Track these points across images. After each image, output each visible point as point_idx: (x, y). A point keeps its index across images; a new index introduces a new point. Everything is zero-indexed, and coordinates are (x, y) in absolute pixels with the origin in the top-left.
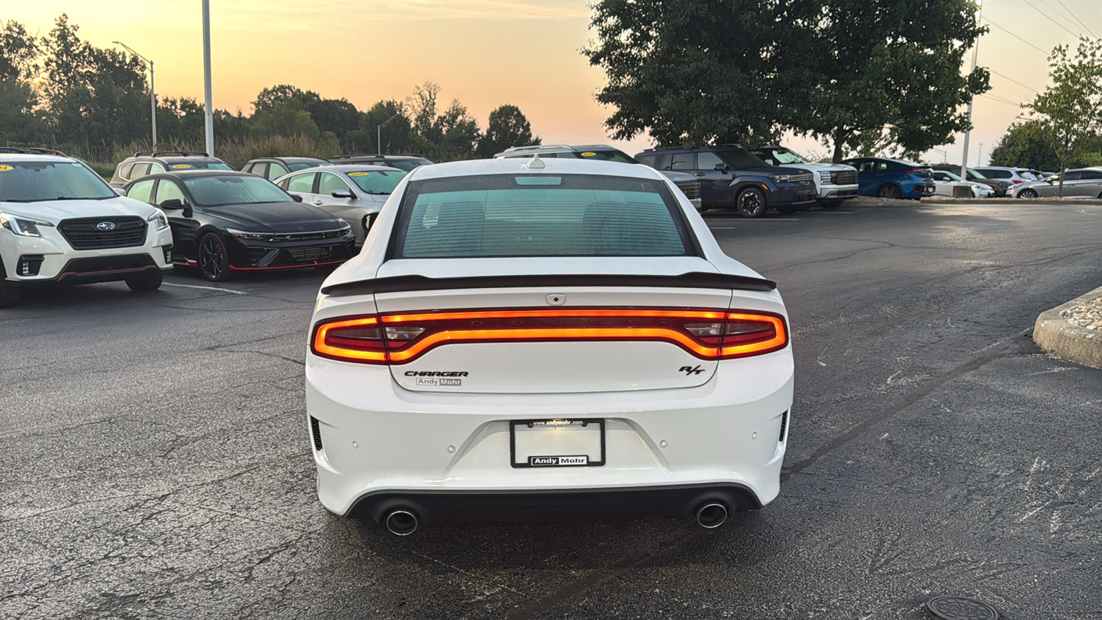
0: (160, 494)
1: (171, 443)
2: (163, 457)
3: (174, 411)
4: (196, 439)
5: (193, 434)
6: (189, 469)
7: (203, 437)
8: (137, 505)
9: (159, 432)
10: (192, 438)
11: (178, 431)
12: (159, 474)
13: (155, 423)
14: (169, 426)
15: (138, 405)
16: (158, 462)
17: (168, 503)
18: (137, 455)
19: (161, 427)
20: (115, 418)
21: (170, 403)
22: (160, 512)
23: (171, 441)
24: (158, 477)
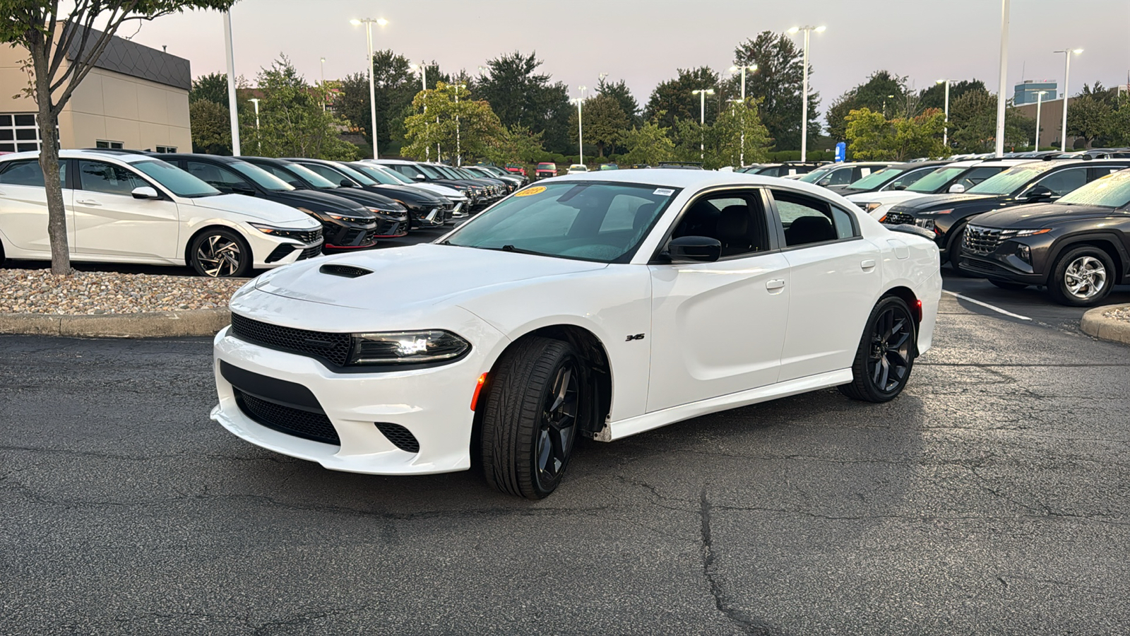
0: (1003, 430)
1: (982, 465)
2: (994, 455)
3: (964, 504)
4: (955, 462)
5: (955, 468)
6: (974, 440)
7: (947, 462)
8: (1021, 428)
9: (991, 479)
10: (959, 464)
11: (970, 475)
12: (1001, 443)
13: (993, 492)
14: (978, 484)
15: (1010, 529)
16: (999, 452)
17: (999, 425)
18: (1018, 463)
19: (988, 485)
20: (1044, 516)
21: (964, 518)
22: (1006, 421)
23: (981, 467)
24: (1003, 441)
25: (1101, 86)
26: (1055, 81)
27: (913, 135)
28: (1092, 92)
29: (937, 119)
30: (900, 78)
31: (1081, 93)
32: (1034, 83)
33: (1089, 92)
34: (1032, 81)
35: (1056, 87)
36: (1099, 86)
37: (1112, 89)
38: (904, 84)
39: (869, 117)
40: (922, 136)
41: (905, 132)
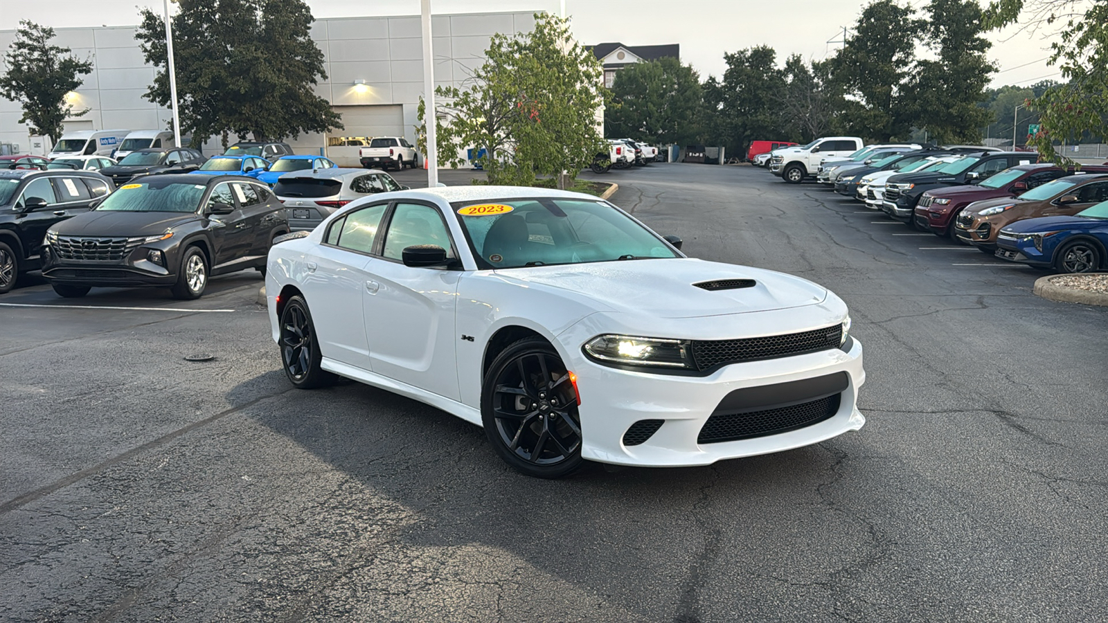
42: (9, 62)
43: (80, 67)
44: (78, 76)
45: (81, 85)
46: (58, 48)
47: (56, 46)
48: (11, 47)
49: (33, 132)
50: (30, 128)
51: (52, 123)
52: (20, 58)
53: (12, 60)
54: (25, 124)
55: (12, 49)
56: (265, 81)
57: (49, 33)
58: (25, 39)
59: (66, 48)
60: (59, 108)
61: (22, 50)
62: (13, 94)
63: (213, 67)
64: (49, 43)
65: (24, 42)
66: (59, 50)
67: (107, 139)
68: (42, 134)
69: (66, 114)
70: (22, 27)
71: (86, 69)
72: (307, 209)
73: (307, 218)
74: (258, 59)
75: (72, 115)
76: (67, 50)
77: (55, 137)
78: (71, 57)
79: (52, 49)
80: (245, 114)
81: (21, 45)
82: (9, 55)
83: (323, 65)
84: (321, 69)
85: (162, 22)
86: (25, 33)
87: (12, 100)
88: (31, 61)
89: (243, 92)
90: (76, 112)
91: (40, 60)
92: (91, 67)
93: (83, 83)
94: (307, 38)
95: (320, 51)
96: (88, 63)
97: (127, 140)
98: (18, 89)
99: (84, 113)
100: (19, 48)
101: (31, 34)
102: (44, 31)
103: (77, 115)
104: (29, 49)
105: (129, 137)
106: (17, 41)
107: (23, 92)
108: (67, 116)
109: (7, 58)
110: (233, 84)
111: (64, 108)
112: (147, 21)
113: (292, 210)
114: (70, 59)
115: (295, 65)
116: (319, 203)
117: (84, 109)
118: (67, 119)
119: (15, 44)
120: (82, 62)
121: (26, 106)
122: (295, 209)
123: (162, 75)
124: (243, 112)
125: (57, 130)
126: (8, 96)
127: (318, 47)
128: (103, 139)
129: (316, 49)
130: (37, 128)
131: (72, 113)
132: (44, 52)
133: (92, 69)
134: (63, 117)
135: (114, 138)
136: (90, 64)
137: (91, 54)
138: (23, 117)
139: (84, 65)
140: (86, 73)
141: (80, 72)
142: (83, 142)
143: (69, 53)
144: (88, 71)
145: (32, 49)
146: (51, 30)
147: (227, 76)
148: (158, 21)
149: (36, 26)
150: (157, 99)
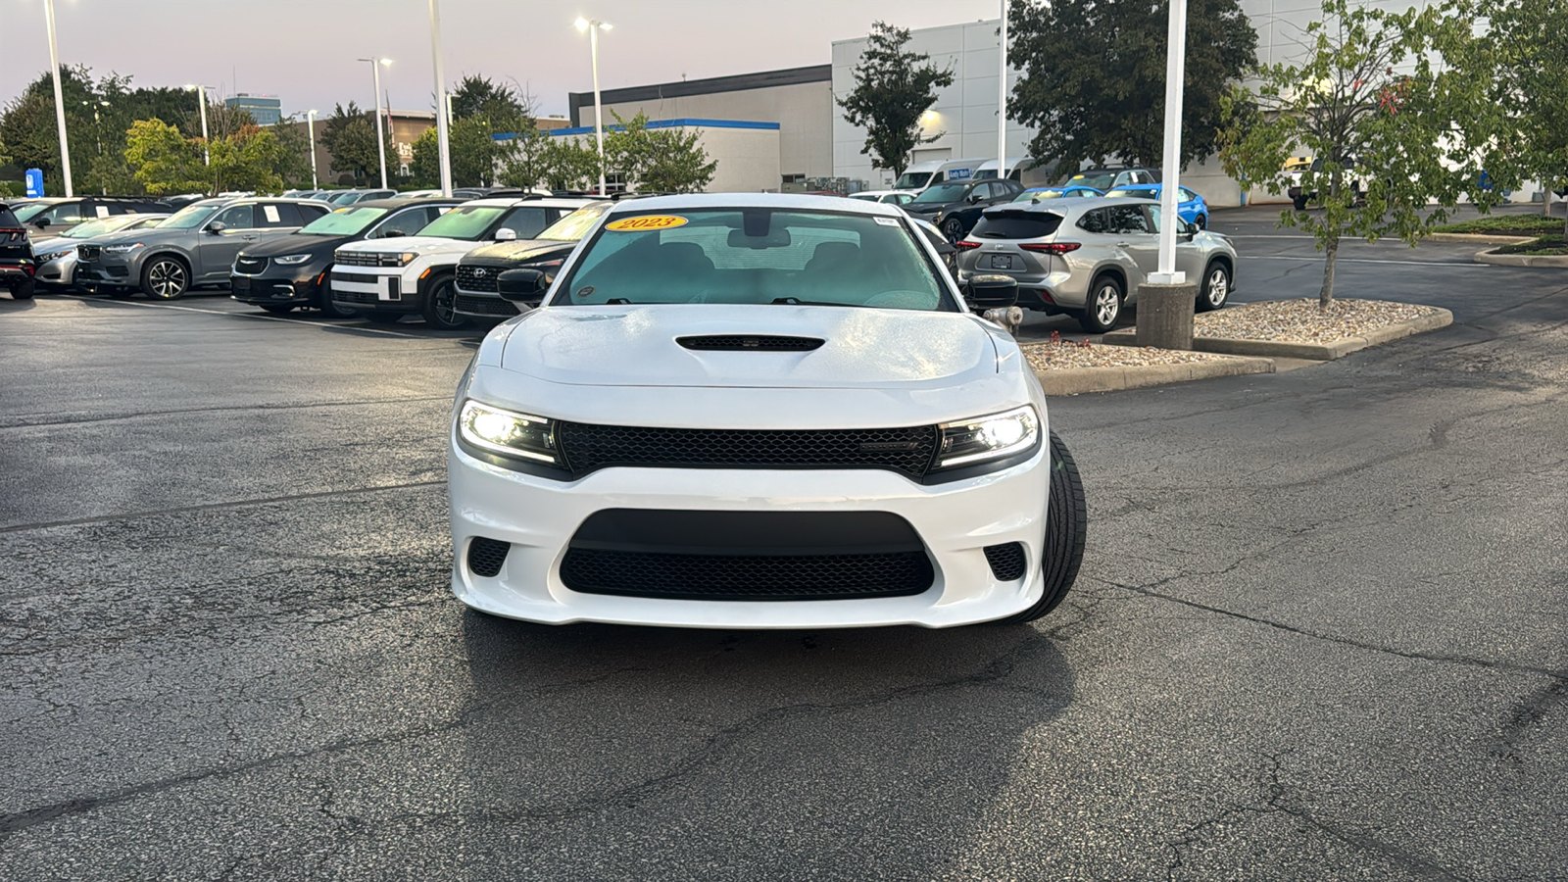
25: (356, 109)
26: (276, 96)
27: (235, 161)
28: (346, 114)
29: (264, 140)
30: (121, 78)
31: (334, 115)
32: (250, 97)
33: (343, 114)
34: (247, 95)
35: (279, 105)
36: (354, 108)
37: (368, 113)
38: (128, 86)
39: (165, 132)
40: (247, 164)
41: (223, 156)
42: (858, 77)
43: (938, 78)
44: (934, 89)
45: (936, 102)
46: (913, 55)
47: (912, 52)
48: (862, 57)
49: (876, 164)
50: (873, 160)
51: (898, 151)
52: (872, 71)
53: (863, 75)
54: (868, 154)
55: (863, 61)
56: (1153, 80)
57: (904, 36)
58: (877, 46)
59: (924, 54)
60: (909, 132)
61: (873, 61)
62: (858, 117)
63: (1086, 66)
64: (904, 49)
65: (875, 50)
66: (915, 58)
67: (958, 171)
68: (886, 166)
69: (915, 141)
70: (873, 32)
71: (944, 80)
72: (1009, 255)
73: (1008, 268)
74: (1146, 49)
75: (923, 141)
76: (924, 58)
77: (899, 170)
78: (929, 66)
79: (905, 57)
80: (1125, 129)
81: (872, 55)
82: (858, 69)
83: (1255, 50)
84: (1252, 57)
85: (1032, 8)
86: (877, 39)
87: (857, 125)
88: (883, 74)
89: (1121, 97)
90: (927, 138)
91: (892, 73)
92: (952, 77)
93: (939, 98)
94: (1236, 14)
95: (1254, 30)
96: (948, 72)
97: (980, 171)
98: (865, 111)
99: (937, 137)
100: (870, 58)
101: (884, 39)
102: (899, 33)
103: (928, 141)
104: (880, 59)
105: (982, 168)
106: (867, 49)
107: (870, 115)
108: (916, 144)
109: (856, 72)
110: (1110, 87)
111: (916, 131)
112: (1013, 9)
113: (990, 256)
114: (927, 69)
115: (1208, 55)
116: (1023, 247)
117: (937, 134)
118: (916, 147)
119: (866, 53)
120: (940, 71)
121: (872, 132)
122: (995, 255)
123: (1023, 81)
124: (1123, 127)
125: (904, 161)
126: (852, 120)
127: (1251, 25)
128: (953, 171)
129: (1249, 29)
130: (881, 159)
131: (922, 138)
132: (898, 62)
133: (953, 80)
134: (910, 144)
135: (967, 170)
136: (950, 74)
137: (953, 60)
138: (865, 146)
139: (943, 75)
140: (945, 86)
141: (938, 84)
142: (928, 175)
143: (927, 60)
144: (947, 83)
145: (884, 58)
146: (906, 33)
147: (1104, 78)
148: (1028, 7)
149: (890, 29)
150: (1016, 116)
